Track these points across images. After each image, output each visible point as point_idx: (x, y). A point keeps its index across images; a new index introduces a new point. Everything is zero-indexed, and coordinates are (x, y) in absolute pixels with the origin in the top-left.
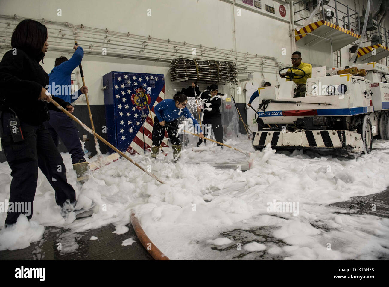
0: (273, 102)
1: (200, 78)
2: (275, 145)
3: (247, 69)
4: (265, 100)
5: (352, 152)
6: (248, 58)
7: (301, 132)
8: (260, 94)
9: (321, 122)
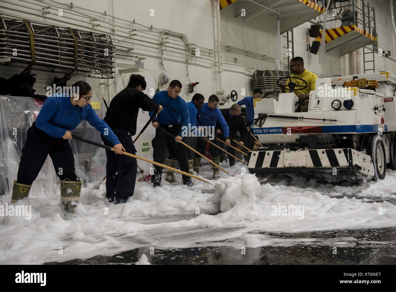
0: (270, 116)
1: (37, 59)
2: (275, 167)
3: (133, 51)
4: (262, 114)
5: (359, 173)
6: (135, 30)
7: (305, 151)
8: (255, 106)
9: (326, 140)
